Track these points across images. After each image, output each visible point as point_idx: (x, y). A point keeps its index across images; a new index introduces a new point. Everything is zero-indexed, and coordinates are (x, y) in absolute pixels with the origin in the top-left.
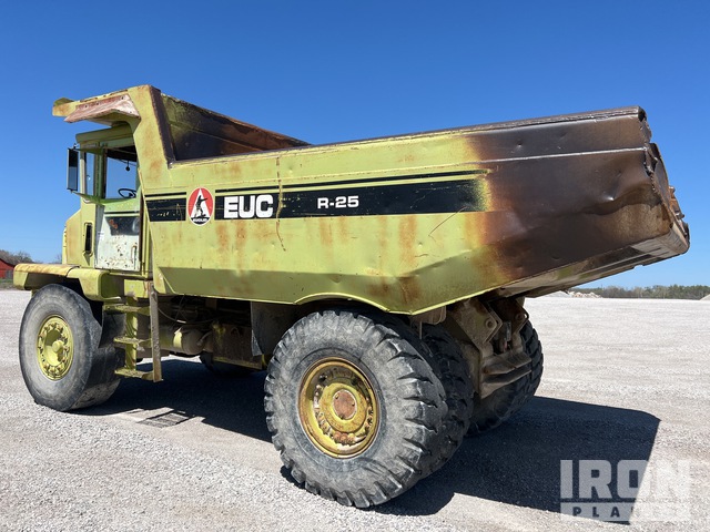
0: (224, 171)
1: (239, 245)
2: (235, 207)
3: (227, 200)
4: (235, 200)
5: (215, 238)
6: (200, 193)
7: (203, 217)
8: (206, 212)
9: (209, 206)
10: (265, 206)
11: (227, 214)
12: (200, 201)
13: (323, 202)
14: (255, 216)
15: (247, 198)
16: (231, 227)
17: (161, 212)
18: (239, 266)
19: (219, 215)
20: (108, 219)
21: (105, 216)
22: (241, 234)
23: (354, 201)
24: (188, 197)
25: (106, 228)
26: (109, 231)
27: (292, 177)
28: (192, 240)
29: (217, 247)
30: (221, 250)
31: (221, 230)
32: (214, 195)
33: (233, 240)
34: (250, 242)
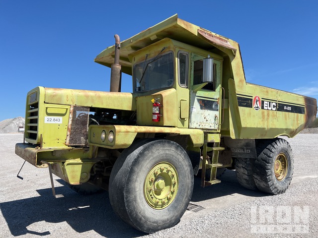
0: (264, 91)
1: (268, 119)
2: (266, 105)
3: (265, 103)
4: (266, 103)
5: (261, 116)
6: (257, 98)
7: (258, 107)
8: (259, 106)
9: (260, 103)
10: (274, 107)
11: (265, 108)
12: (257, 101)
13: (285, 108)
14: (272, 110)
15: (270, 102)
16: (266, 112)
17: (243, 103)
18: (267, 126)
19: (263, 108)
20: (199, 100)
21: (196, 98)
22: (268, 115)
23: (289, 108)
24: (253, 98)
25: (197, 105)
26: (199, 107)
27: (280, 99)
28: (254, 116)
29: (262, 119)
30: (263, 121)
31: (263, 113)
32: (261, 100)
33: (266, 117)
34: (270, 118)
